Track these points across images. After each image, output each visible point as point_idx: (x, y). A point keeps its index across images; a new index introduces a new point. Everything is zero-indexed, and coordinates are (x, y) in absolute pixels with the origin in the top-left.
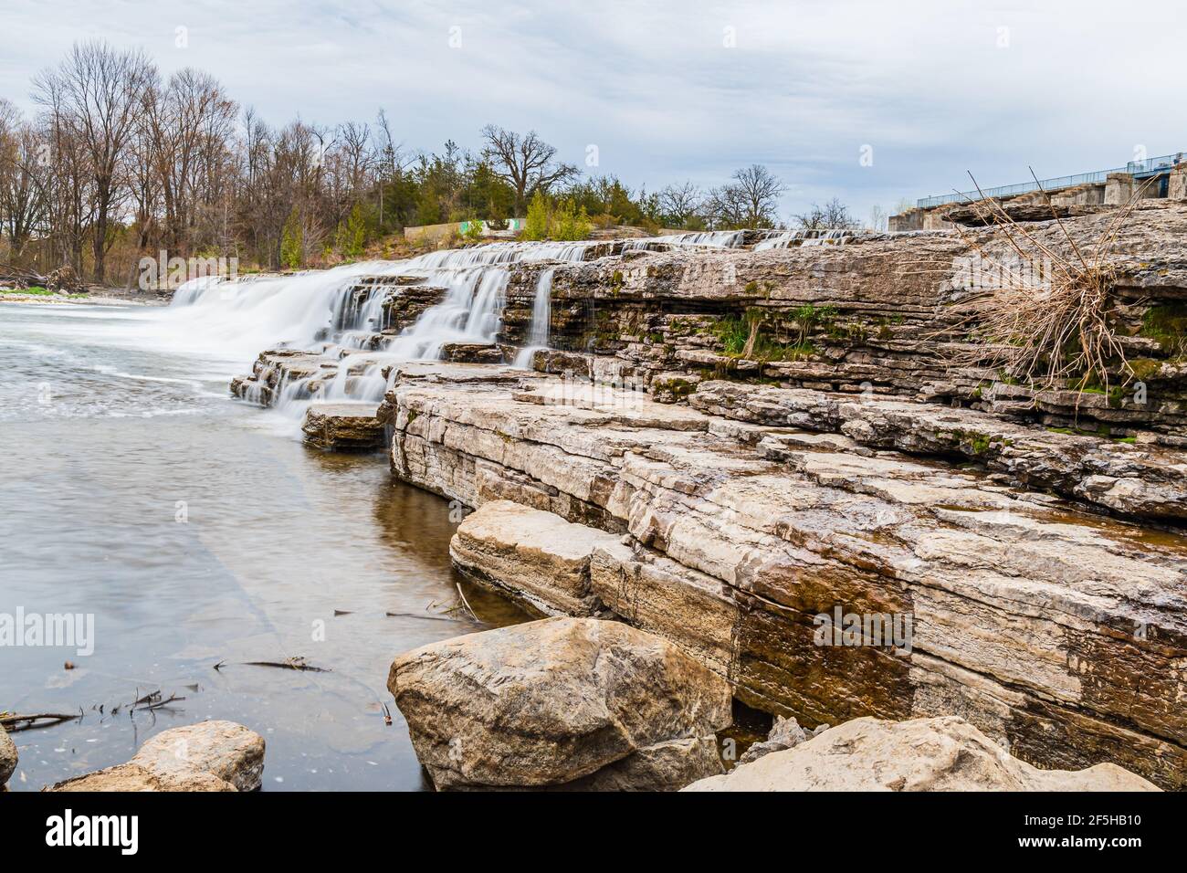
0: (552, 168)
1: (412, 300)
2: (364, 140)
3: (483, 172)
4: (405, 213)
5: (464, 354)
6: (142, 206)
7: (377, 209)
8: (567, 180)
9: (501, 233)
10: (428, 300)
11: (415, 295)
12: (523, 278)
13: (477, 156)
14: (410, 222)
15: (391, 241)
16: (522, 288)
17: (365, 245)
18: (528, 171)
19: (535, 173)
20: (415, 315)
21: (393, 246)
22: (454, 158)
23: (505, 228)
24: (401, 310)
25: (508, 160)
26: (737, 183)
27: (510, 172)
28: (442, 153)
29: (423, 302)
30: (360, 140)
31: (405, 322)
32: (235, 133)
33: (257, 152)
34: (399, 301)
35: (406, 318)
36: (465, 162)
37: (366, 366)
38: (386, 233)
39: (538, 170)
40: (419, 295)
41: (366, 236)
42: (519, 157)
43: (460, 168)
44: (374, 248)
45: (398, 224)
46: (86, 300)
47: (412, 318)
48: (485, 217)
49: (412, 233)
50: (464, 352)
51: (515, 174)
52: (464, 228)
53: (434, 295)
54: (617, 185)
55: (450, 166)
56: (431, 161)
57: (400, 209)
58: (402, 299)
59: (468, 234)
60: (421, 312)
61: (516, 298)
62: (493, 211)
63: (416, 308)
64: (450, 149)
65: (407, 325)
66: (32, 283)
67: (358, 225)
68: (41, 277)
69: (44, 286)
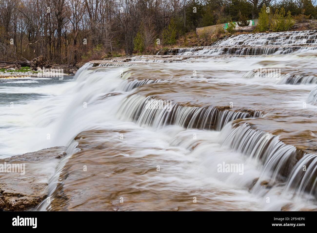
4: (197, 21)
7: (183, 19)
9: (245, 28)
14: (199, 25)
15: (190, 35)
17: (177, 38)
21: (190, 38)
23: (247, 25)
38: (187, 32)
41: (177, 33)
44: (181, 39)
45: (193, 27)
48: (237, 20)
49: (200, 30)
52: (225, 27)
57: (194, 19)
59: (227, 30)
62: (241, 16)
66: (24, 65)
67: (173, 28)
68: (28, 62)
69: (30, 66)
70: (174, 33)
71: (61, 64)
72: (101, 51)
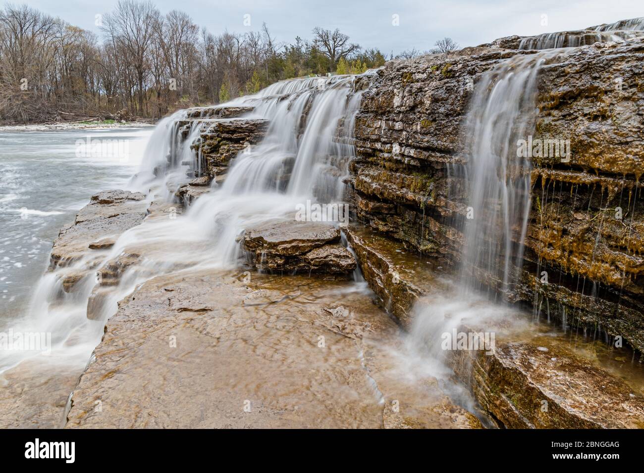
0: (347, 46)
1: (224, 139)
2: (258, 40)
3: (314, 50)
4: (278, 74)
5: (280, 262)
6: (156, 78)
7: (265, 72)
8: (354, 52)
10: (243, 139)
11: (228, 132)
12: (397, 101)
13: (311, 43)
14: (280, 78)
16: (398, 126)
18: (336, 49)
19: (339, 50)
20: (227, 159)
22: (300, 46)
24: (212, 152)
25: (326, 45)
26: (438, 48)
27: (327, 50)
28: (294, 43)
29: (237, 141)
30: (256, 40)
31: (215, 170)
32: (198, 41)
33: (209, 49)
34: (208, 142)
35: (216, 164)
36: (305, 46)
37: (126, 266)
39: (340, 48)
40: (233, 132)
42: (331, 42)
43: (303, 50)
45: (275, 79)
46: (129, 125)
47: (224, 165)
50: (280, 256)
51: (330, 51)
53: (251, 131)
54: (379, 53)
55: (299, 49)
56: (289, 47)
57: (276, 72)
58: (212, 138)
60: (234, 155)
61: (378, 146)
62: (320, 69)
63: (228, 151)
64: (298, 41)
65: (218, 174)
66: (108, 118)
67: (256, 80)
68: (112, 115)
69: (114, 119)
70: (257, 85)
71: (145, 117)
72: (189, 102)
